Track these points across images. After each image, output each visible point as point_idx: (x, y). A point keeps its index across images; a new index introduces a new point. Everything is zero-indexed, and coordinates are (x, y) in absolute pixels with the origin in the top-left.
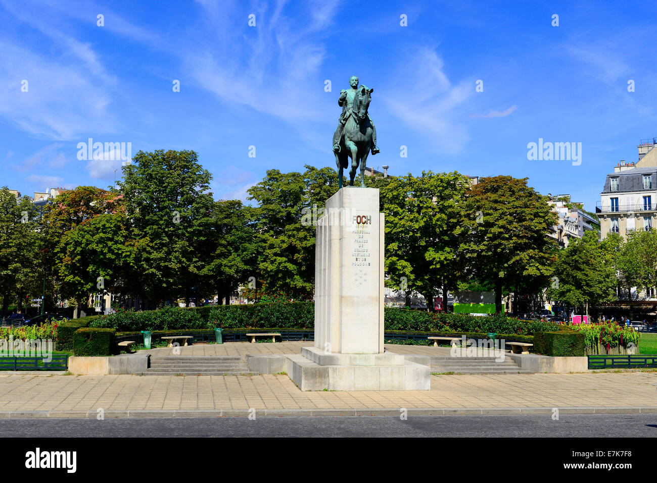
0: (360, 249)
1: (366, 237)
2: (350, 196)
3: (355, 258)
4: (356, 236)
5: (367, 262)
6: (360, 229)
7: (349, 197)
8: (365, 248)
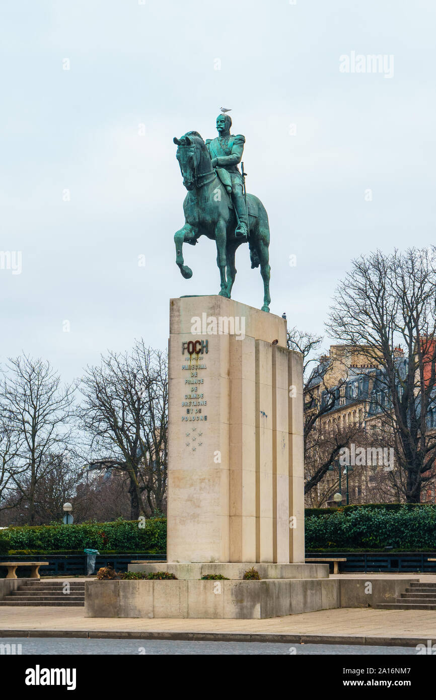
0: (193, 394)
1: (202, 374)
2: (179, 311)
3: (185, 409)
4: (188, 374)
5: (201, 415)
6: (193, 363)
7: (178, 313)
8: (200, 392)
